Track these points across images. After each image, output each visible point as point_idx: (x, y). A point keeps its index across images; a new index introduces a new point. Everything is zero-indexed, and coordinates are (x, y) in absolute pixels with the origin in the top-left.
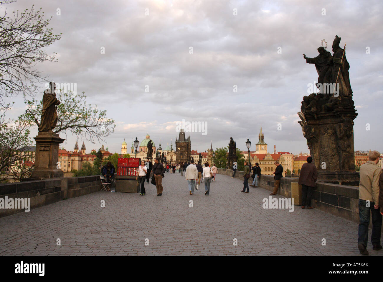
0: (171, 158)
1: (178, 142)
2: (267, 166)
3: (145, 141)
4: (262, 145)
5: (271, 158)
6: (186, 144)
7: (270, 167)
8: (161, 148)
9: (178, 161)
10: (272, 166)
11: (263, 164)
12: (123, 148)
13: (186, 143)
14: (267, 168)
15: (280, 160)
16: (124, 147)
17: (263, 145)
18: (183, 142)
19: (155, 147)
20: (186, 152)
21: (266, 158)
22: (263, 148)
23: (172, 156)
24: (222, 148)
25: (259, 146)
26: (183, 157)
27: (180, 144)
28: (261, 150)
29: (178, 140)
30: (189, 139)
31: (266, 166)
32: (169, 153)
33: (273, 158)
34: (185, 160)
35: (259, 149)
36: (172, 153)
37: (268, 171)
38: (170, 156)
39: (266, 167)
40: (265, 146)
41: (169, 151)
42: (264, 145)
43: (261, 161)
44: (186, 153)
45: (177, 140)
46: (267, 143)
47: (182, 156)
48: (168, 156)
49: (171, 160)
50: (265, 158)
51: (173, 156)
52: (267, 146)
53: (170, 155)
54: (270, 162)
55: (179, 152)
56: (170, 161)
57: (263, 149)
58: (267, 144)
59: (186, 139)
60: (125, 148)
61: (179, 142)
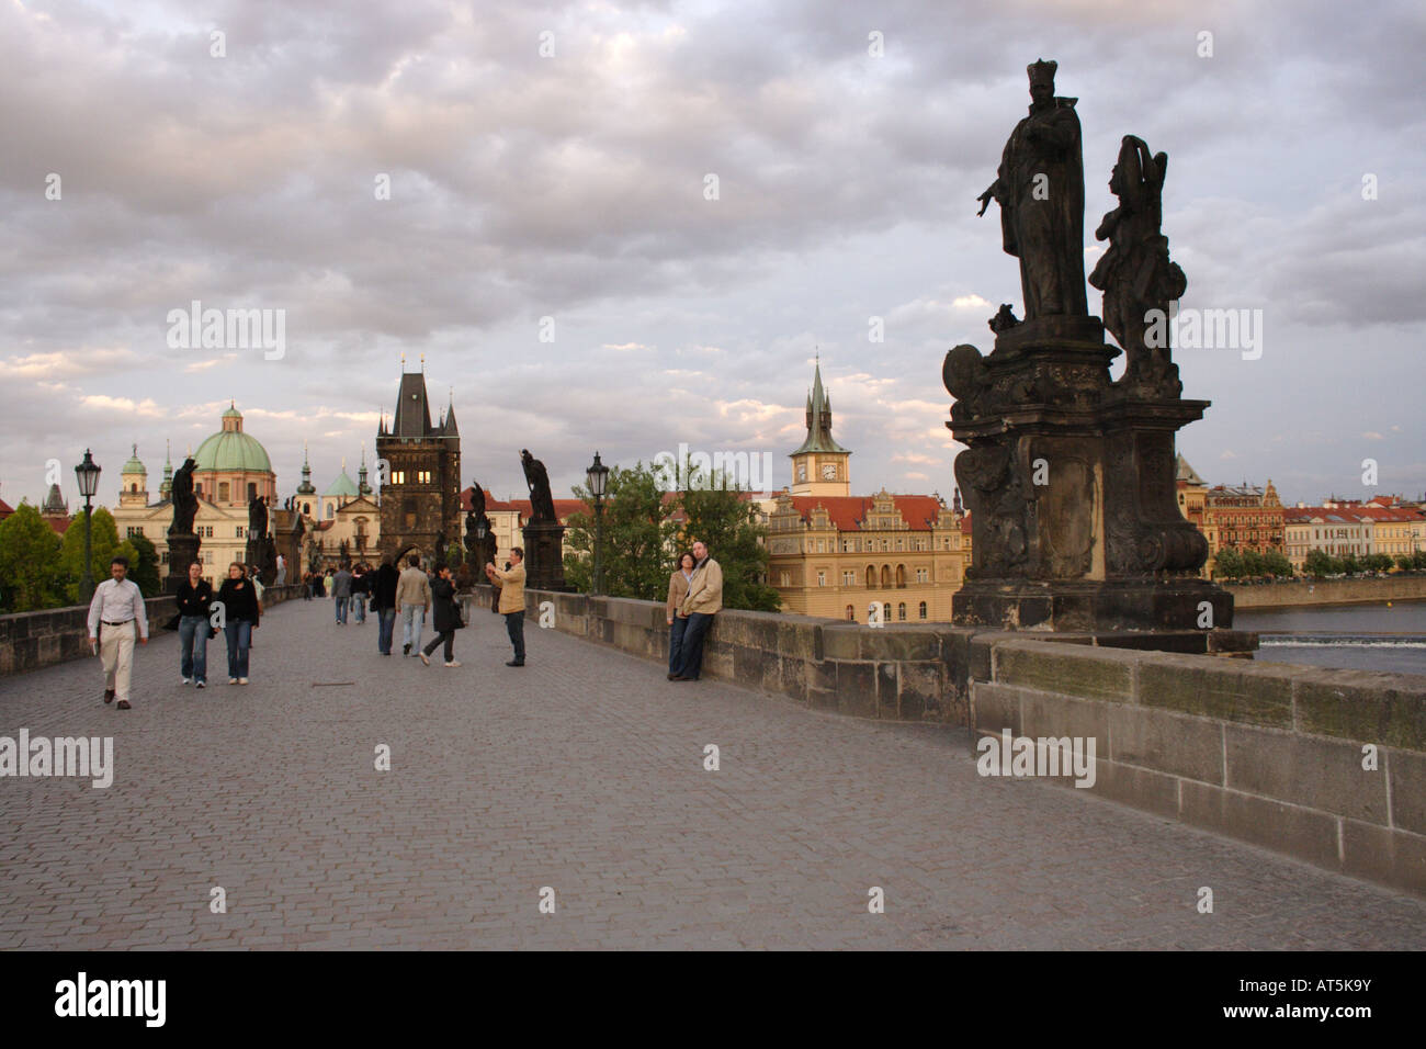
0: (361, 529)
1: (391, 442)
2: (878, 563)
3: (213, 443)
4: (823, 458)
5: (897, 520)
6: (435, 451)
7: (893, 563)
8: (312, 484)
9: (395, 544)
10: (901, 560)
11: (858, 554)
12: (129, 489)
13: (437, 446)
14: (878, 570)
15: (939, 530)
16: (134, 486)
17: (829, 457)
18: (418, 440)
19: (273, 476)
20: (437, 496)
21: (872, 520)
22: (829, 470)
23: (361, 523)
24: (639, 467)
25: (811, 460)
26: (419, 521)
27: (399, 451)
28: (822, 480)
29: (391, 431)
30: (451, 424)
31: (871, 561)
32: (346, 505)
33: (904, 520)
34: (428, 538)
35: (812, 477)
36: (364, 507)
37: (884, 587)
38: (355, 520)
39: (871, 567)
40: (841, 463)
41: (346, 496)
42: (836, 458)
43: (848, 534)
44: (433, 502)
45: (382, 432)
46: (847, 449)
47: (411, 518)
48: (345, 520)
49: (361, 539)
50: (865, 520)
51: (367, 520)
52: (849, 461)
53: (351, 517)
54: (891, 539)
55: (398, 497)
56: (353, 544)
57: (831, 476)
58: (848, 453)
59: (435, 424)
60: (139, 489)
61: (399, 441)
